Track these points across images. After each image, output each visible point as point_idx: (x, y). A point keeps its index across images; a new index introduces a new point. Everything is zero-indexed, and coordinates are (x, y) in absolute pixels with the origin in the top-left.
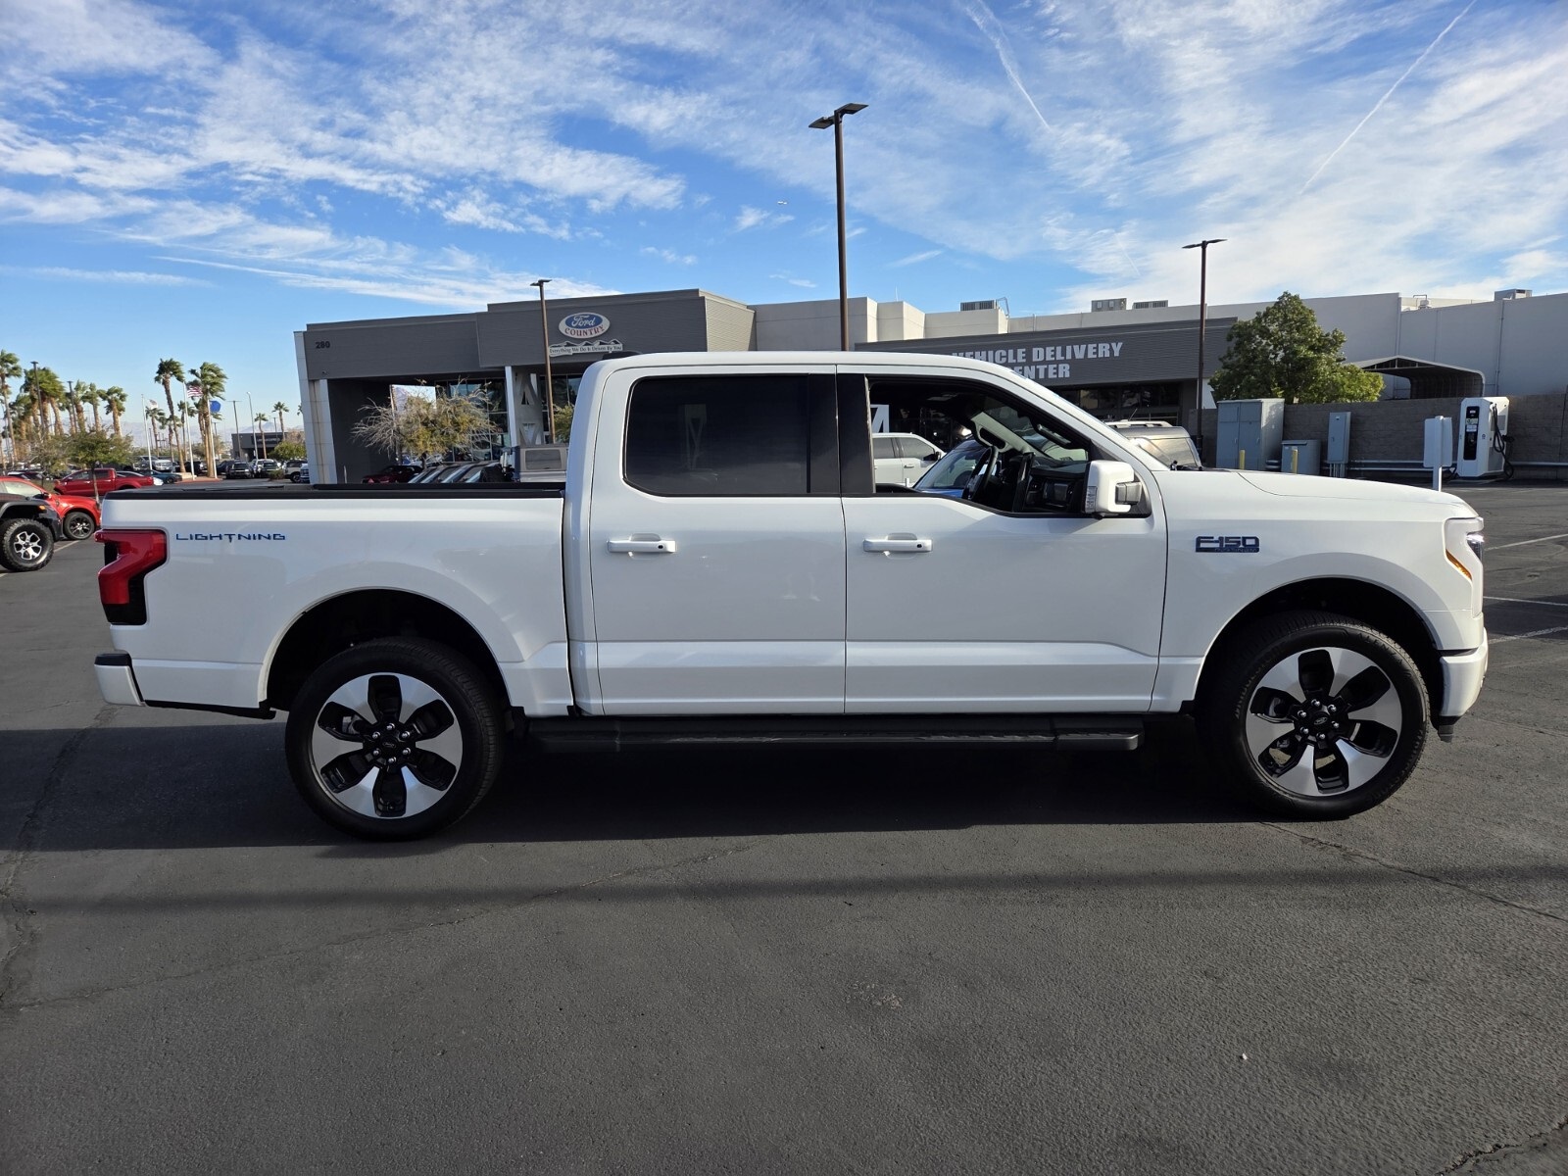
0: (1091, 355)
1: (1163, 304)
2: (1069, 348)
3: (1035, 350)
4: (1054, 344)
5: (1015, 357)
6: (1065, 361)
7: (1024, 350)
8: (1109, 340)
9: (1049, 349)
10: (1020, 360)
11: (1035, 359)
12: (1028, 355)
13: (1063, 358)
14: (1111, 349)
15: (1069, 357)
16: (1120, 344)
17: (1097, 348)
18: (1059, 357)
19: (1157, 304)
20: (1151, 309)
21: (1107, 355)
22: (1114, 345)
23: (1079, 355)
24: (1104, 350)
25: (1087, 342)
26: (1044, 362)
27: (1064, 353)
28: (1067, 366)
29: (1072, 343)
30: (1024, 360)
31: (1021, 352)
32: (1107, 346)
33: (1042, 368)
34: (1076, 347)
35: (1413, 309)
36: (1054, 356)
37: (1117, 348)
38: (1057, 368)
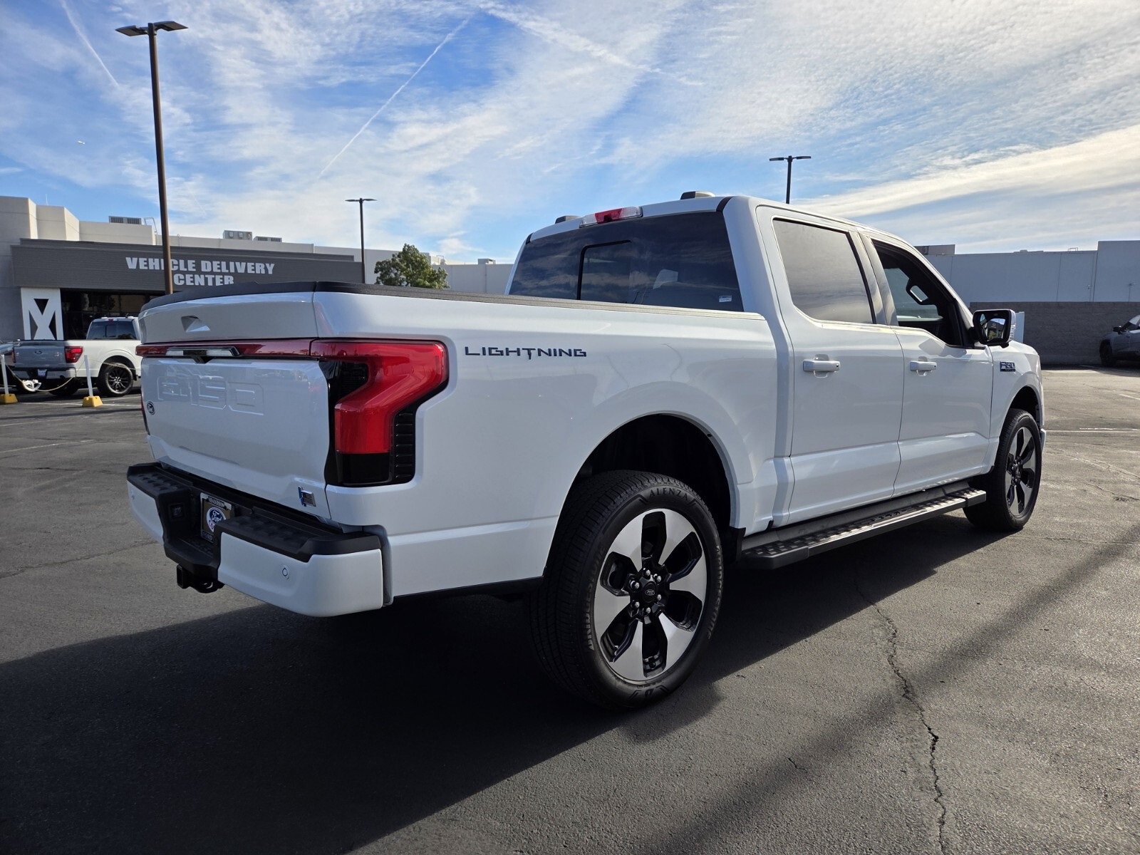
0: (250, 271)
1: (279, 240)
2: (232, 264)
3: (203, 263)
4: (220, 259)
5: (186, 266)
6: (229, 274)
7: (194, 261)
8: (264, 261)
9: (215, 263)
10: (191, 269)
11: (203, 269)
12: (198, 266)
13: (227, 271)
14: (266, 268)
15: (232, 270)
16: (273, 265)
17: (254, 266)
18: (224, 270)
19: (273, 239)
20: (269, 242)
21: (263, 272)
22: (267, 265)
23: (241, 270)
24: (260, 268)
25: (247, 260)
26: (212, 273)
27: (228, 267)
28: (232, 278)
29: (235, 260)
30: (195, 270)
31: (191, 263)
32: (263, 265)
33: (210, 278)
34: (238, 264)
35: (437, 264)
36: (220, 268)
37: (271, 268)
38: (223, 279)
